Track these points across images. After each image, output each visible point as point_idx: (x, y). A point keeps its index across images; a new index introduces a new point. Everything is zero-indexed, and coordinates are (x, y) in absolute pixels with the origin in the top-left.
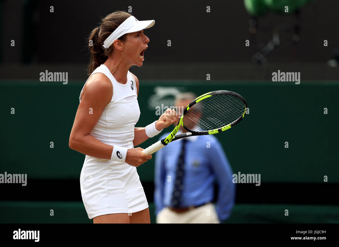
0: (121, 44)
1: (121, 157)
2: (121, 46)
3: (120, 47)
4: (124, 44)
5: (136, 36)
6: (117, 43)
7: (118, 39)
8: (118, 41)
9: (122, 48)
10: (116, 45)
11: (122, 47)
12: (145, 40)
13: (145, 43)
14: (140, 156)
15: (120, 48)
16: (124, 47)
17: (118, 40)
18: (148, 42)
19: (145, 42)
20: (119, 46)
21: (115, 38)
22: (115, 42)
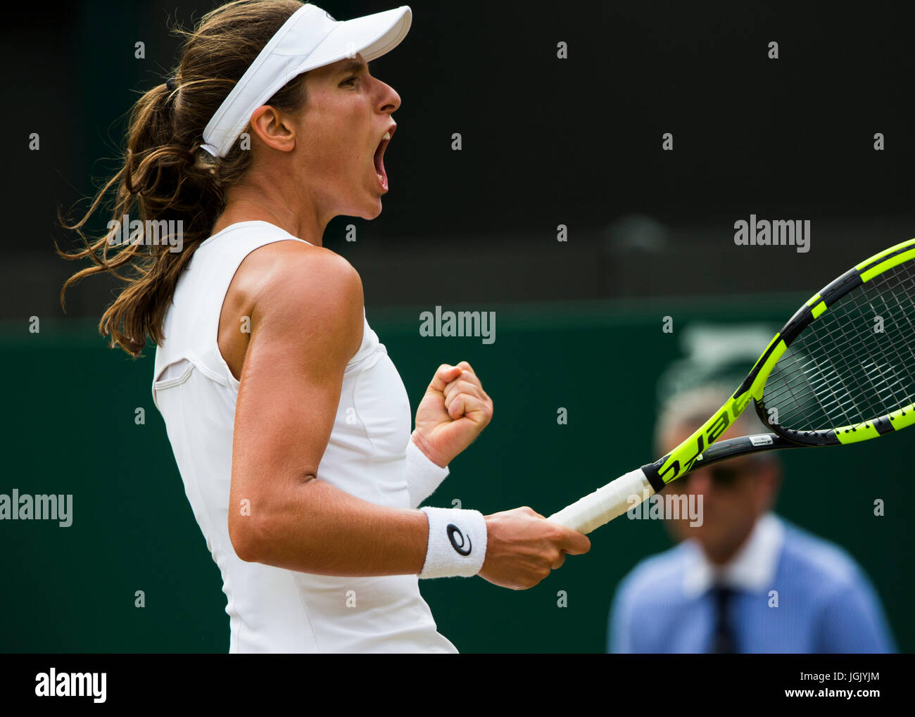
0: (287, 124)
1: (466, 548)
2: (282, 133)
3: (280, 137)
4: (297, 123)
5: (341, 85)
6: (265, 122)
7: (268, 103)
8: (268, 113)
9: (290, 141)
10: (263, 130)
11: (290, 137)
12: (380, 98)
13: (384, 108)
14: (549, 534)
15: (280, 140)
16: (296, 133)
17: (269, 107)
18: (397, 106)
19: (382, 104)
20: (275, 133)
21: (255, 99)
22: (256, 119)
